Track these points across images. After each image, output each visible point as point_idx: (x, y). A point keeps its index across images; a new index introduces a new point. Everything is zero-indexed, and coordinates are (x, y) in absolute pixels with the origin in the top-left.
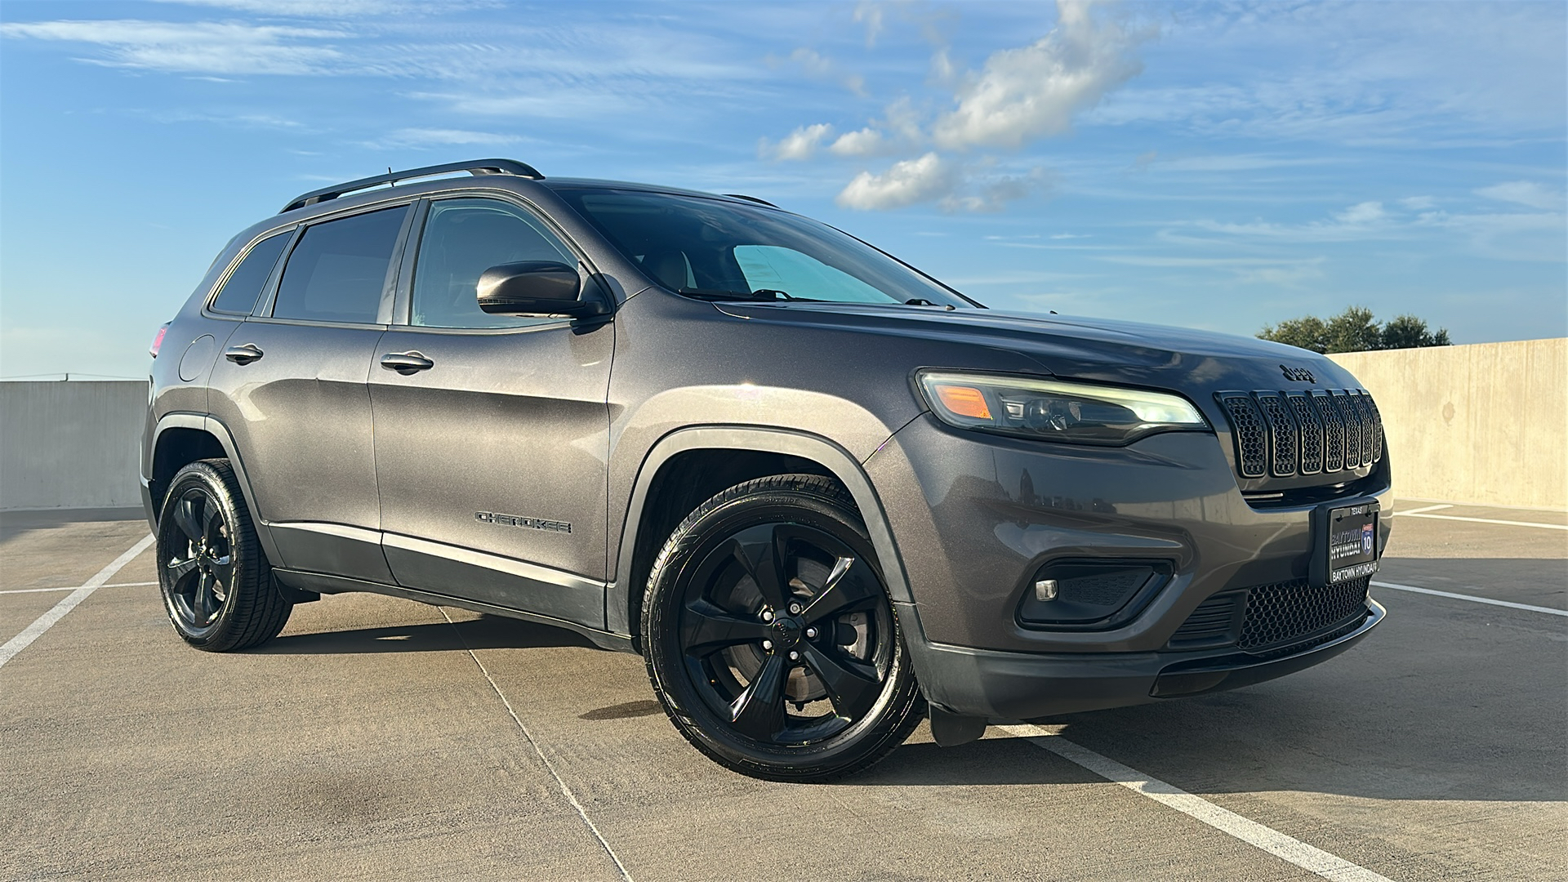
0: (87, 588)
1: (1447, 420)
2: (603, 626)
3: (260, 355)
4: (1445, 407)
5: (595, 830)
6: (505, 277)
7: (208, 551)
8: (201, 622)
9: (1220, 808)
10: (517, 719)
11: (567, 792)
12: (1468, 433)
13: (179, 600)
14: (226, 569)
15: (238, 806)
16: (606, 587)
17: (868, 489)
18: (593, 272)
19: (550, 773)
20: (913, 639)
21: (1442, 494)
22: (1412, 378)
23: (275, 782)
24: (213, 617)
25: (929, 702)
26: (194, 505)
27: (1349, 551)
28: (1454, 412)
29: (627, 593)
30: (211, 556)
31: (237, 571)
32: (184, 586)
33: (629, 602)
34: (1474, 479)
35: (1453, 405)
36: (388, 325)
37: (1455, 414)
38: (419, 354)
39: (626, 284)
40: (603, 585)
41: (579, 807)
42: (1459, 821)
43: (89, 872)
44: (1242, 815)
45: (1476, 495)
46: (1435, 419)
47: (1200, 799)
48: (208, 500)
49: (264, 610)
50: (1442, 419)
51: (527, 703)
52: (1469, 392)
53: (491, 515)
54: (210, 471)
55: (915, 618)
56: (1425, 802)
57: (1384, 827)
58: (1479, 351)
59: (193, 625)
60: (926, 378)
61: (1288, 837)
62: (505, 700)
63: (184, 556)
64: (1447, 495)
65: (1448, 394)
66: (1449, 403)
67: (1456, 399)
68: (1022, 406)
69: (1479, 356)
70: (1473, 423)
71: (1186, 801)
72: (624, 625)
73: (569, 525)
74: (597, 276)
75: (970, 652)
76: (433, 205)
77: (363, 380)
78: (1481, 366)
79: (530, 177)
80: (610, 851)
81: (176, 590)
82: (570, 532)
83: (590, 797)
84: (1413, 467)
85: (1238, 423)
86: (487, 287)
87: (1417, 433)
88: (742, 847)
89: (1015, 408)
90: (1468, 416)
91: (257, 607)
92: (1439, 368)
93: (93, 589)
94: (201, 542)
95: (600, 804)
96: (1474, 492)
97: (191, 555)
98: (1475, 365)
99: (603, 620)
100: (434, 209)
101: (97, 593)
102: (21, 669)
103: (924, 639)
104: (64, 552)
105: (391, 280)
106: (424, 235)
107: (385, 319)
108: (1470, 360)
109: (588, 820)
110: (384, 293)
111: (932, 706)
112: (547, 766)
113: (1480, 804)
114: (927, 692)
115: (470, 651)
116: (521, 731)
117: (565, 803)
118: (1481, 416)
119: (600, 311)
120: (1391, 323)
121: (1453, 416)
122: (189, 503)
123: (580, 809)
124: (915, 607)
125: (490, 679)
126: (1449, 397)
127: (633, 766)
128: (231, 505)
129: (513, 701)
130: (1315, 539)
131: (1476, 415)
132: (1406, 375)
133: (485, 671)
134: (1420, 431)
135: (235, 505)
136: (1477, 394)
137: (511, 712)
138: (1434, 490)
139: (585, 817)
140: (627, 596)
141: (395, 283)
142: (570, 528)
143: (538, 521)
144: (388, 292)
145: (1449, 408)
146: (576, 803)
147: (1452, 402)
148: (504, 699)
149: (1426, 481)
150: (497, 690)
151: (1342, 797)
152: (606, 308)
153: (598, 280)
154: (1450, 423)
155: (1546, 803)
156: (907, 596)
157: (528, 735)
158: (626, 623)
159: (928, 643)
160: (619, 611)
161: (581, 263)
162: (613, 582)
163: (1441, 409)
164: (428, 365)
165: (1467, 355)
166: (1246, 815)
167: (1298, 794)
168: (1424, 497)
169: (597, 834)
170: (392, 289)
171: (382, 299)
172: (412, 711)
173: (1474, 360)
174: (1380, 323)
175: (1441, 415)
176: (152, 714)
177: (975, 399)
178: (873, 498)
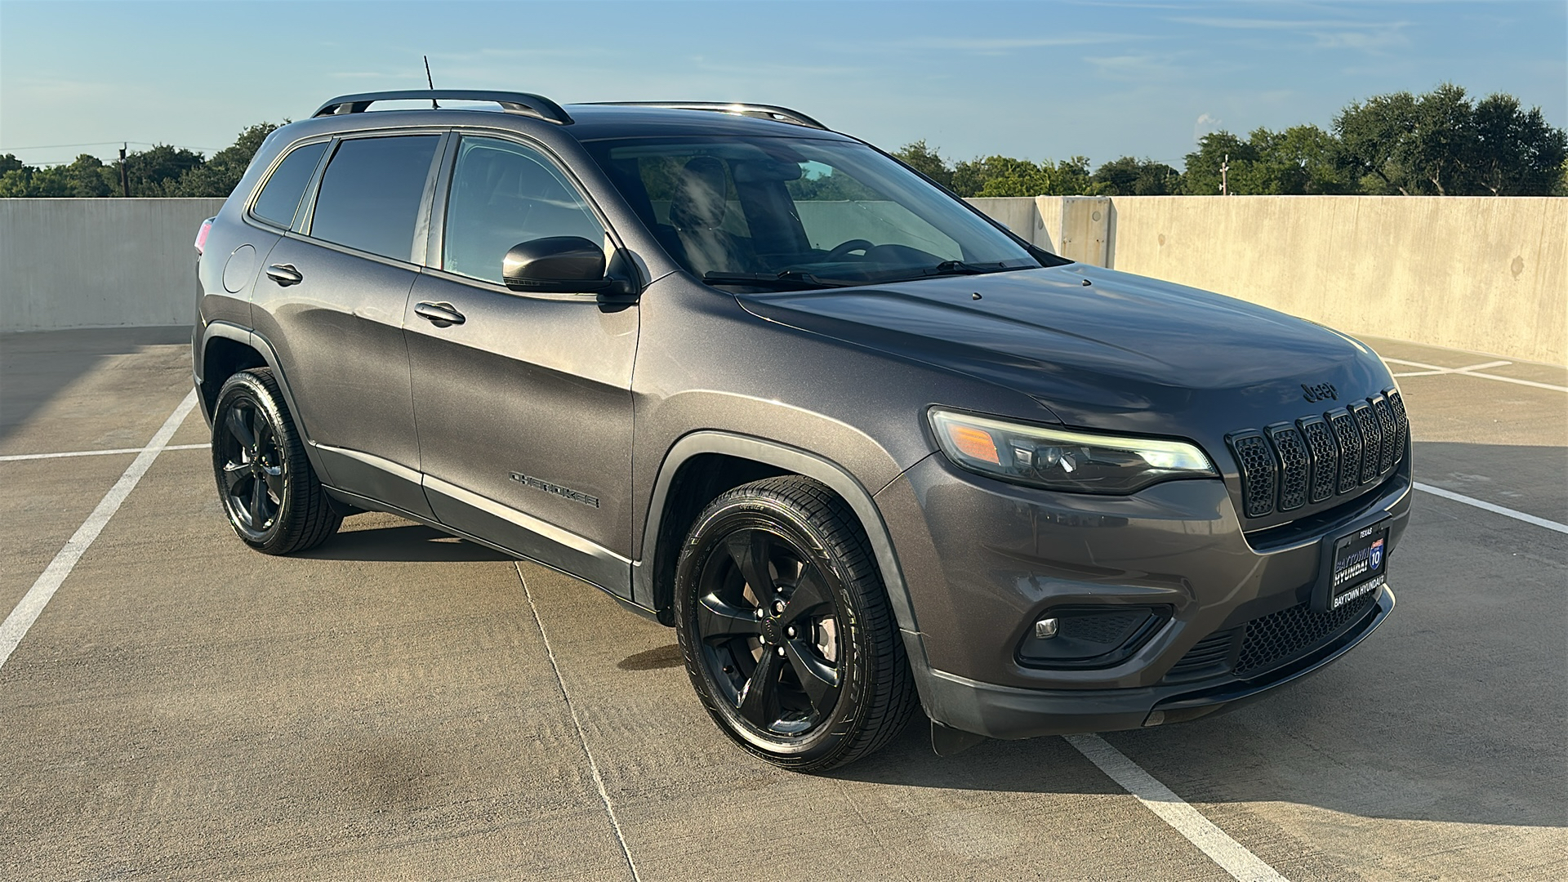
0: (151, 450)
1: (1515, 274)
2: (630, 597)
3: (299, 278)
4: (1514, 260)
5: (619, 833)
6: (530, 257)
7: (260, 459)
8: (257, 525)
9: (1210, 824)
10: (556, 666)
11: (597, 778)
12: (1535, 289)
13: (237, 502)
14: (278, 479)
15: (291, 783)
16: (632, 564)
17: (878, 520)
18: (619, 246)
19: (583, 747)
20: (917, 664)
21: (1502, 349)
22: (1484, 228)
23: (326, 750)
24: (268, 524)
25: (932, 719)
26: (245, 413)
27: (1354, 572)
28: (1523, 266)
29: (652, 574)
30: (263, 463)
31: (288, 484)
32: (241, 489)
33: (654, 582)
34: (1536, 336)
35: (1522, 260)
36: (421, 267)
37: (1523, 269)
38: (451, 306)
39: (653, 265)
40: (630, 562)
41: (607, 798)
42: (1436, 851)
43: (155, 871)
44: (1229, 834)
45: (1536, 354)
46: (1503, 273)
47: (1193, 808)
48: (257, 411)
49: (315, 525)
50: (1511, 273)
51: (566, 644)
52: (1540, 246)
53: (523, 477)
54: (258, 383)
55: (919, 647)
56: (1406, 823)
57: (1363, 857)
58: (1555, 205)
59: (251, 528)
60: (938, 416)
61: (1270, 868)
62: (545, 639)
63: (239, 459)
64: (1507, 351)
65: (1519, 247)
66: (1519, 257)
67: (1526, 254)
68: (1030, 454)
69: (1555, 210)
70: (1542, 279)
71: (1178, 811)
72: (650, 601)
73: (597, 500)
74: (623, 251)
75: (970, 683)
76: (463, 140)
77: (399, 323)
78: (1556, 220)
79: (559, 123)
80: (632, 864)
81: (233, 493)
82: (598, 507)
83: (619, 785)
84: (1475, 320)
85: (1247, 467)
86: (514, 264)
87: (1482, 285)
88: (754, 863)
89: (1024, 455)
90: (1537, 272)
91: (308, 523)
92: (1513, 219)
93: (156, 452)
94: (254, 450)
95: (626, 795)
96: (1534, 351)
97: (245, 459)
98: (1550, 219)
99: (630, 592)
100: (464, 144)
101: (162, 458)
102: (92, 573)
103: (928, 666)
104: (129, 392)
105: (423, 219)
106: (455, 174)
107: (419, 258)
108: (1545, 213)
109: (614, 818)
110: (417, 231)
111: (934, 723)
112: (580, 737)
113: (1461, 827)
114: (929, 711)
115: (516, 563)
116: (558, 685)
117: (594, 794)
118: (1550, 272)
119: (627, 289)
120: (1483, 100)
121: (1521, 271)
122: (239, 411)
123: (608, 803)
124: (919, 635)
125: (533, 607)
126: (1519, 251)
127: (661, 741)
128: (279, 419)
129: (555, 641)
130: (1319, 566)
131: (1545, 272)
132: (1478, 224)
133: (528, 595)
134: (1486, 284)
135: (283, 419)
136: (1549, 249)
137: (551, 656)
138: (1494, 345)
139: (612, 813)
140: (651, 577)
141: (428, 222)
142: (597, 503)
143: (568, 491)
144: (421, 231)
145: (1518, 262)
146: (604, 792)
147: (1522, 257)
148: (545, 636)
149: (1488, 335)
150: (540, 623)
151: (1329, 812)
152: (631, 287)
153: (623, 254)
154: (1517, 278)
155: (1524, 827)
156: (912, 625)
157: (565, 691)
158: (652, 600)
159: (931, 670)
160: (645, 588)
161: (607, 233)
162: (639, 561)
163: (1510, 261)
164: (461, 320)
165: (1543, 208)
166: (1234, 835)
167: (1288, 806)
168: (1484, 350)
169: (621, 839)
170: (424, 227)
171: (415, 237)
172: (458, 650)
173: (1549, 214)
174: (1472, 100)
175: (1510, 269)
176: (212, 645)
177: (986, 442)
178: (882, 530)
